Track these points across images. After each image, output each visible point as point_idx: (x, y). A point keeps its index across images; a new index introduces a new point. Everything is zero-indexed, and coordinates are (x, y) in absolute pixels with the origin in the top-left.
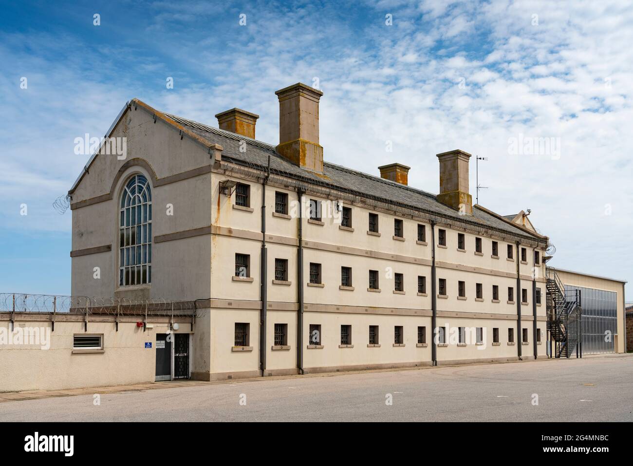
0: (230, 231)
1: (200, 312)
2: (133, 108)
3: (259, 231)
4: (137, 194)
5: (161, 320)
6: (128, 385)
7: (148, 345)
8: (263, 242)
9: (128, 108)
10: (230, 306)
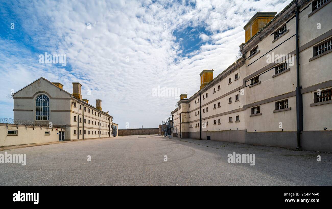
0: (73, 111)
1: (67, 127)
2: (42, 79)
3: (77, 112)
4: (43, 99)
5: (60, 128)
6: (54, 142)
7: (58, 134)
8: (78, 114)
9: (40, 79)
10: (74, 126)
